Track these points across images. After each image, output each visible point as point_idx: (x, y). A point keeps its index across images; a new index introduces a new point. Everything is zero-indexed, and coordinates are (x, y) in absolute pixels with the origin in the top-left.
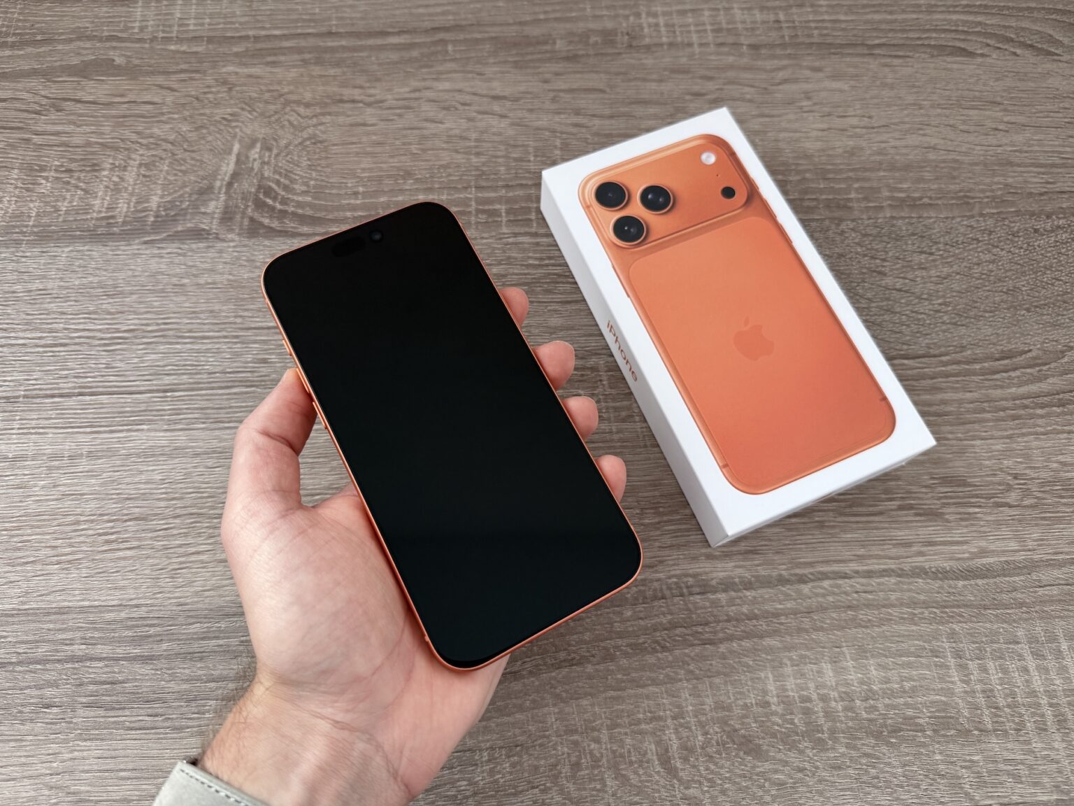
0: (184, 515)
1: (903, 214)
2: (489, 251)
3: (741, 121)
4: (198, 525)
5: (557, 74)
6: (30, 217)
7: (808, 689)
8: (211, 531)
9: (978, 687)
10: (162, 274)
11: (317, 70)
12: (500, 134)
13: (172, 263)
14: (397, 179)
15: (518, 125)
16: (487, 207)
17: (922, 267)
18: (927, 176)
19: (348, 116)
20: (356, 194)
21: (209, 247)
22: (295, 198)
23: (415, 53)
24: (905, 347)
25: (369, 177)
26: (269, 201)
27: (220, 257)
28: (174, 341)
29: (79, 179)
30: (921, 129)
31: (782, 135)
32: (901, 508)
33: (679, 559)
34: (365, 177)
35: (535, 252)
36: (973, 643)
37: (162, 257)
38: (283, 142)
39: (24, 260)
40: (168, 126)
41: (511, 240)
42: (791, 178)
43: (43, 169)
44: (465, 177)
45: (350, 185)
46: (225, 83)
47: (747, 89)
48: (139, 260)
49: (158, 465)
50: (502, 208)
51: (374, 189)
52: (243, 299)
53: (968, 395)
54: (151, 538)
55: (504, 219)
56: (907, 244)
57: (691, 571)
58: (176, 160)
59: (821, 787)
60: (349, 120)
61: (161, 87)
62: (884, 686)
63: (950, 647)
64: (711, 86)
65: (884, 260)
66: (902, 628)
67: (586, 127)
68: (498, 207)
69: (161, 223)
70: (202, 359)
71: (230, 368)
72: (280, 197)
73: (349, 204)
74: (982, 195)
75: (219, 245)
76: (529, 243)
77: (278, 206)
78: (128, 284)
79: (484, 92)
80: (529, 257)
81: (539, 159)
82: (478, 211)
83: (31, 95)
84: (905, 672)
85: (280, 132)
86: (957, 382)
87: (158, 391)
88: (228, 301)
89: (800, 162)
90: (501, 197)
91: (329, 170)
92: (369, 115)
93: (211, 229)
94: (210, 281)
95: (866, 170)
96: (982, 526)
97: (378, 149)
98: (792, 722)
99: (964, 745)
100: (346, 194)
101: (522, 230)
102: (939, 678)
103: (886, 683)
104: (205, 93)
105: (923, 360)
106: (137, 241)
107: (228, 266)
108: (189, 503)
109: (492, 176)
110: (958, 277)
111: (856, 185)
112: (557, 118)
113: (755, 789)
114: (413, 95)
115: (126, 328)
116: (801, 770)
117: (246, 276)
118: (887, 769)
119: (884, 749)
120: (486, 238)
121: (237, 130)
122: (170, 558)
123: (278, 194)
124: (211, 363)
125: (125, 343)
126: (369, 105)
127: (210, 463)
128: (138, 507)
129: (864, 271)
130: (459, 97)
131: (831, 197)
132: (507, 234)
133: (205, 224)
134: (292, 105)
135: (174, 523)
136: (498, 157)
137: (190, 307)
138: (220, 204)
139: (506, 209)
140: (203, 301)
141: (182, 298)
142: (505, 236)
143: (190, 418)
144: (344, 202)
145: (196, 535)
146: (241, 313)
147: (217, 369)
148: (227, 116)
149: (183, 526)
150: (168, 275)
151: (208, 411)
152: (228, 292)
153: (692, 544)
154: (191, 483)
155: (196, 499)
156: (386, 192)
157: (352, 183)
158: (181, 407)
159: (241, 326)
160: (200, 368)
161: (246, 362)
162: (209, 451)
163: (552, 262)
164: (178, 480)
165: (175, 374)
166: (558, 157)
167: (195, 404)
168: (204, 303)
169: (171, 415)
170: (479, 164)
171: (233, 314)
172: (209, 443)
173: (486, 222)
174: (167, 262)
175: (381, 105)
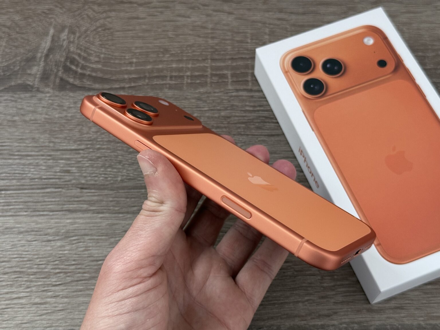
0: (11, 272)
2: (219, 101)
3: (392, 16)
4: (20, 279)
8: (28, 283)
12: (228, 25)
13: (7, 106)
14: (159, 54)
15: (240, 19)
16: (218, 73)
19: (127, 12)
20: (131, 63)
21: (32, 96)
22: (91, 65)
25: (140, 52)
26: (74, 67)
27: (40, 103)
28: (8, 157)
31: (422, 25)
33: (348, 311)
34: (138, 52)
35: (250, 102)
38: (83, 29)
40: (6, 17)
41: (234, 94)
42: (428, 55)
44: (204, 53)
45: (127, 57)
50: (229, 73)
51: (143, 60)
52: (55, 131)
55: (230, 80)
57: (356, 320)
58: (11, 39)
60: (128, 15)
67: (287, 21)
68: (225, 72)
70: (26, 169)
71: (45, 175)
72: (80, 65)
73: (126, 70)
75: (40, 95)
76: (246, 96)
77: (79, 71)
80: (246, 106)
81: (254, 41)
82: (212, 75)
85: (81, 22)
88: (45, 132)
89: (435, 43)
90: (228, 66)
91: (113, 48)
92: (141, 12)
93: (34, 84)
94: (33, 118)
97: (147, 35)
100: (125, 63)
101: (242, 87)
107: (45, 110)
108: (14, 264)
112: (267, 15)
117: (57, 116)
120: (218, 93)
121: (53, 20)
123: (79, 63)
124: (32, 172)
126: (141, 5)
127: (30, 238)
132: (232, 90)
133: (30, 81)
134: (89, 4)
135: (4, 278)
136: (227, 40)
137: (19, 136)
138: (40, 68)
139: (231, 74)
140: (27, 131)
141: (14, 130)
142: (230, 91)
143: (17, 209)
144: (123, 68)
145: (18, 286)
146: (54, 140)
147: (36, 177)
148: (45, 11)
149: (9, 280)
150: (5, 114)
151: (29, 204)
152: (45, 126)
153: (357, 301)
154: (16, 251)
155: (18, 262)
156: (151, 62)
157: (128, 56)
158: (11, 201)
159: (53, 148)
160: (25, 175)
161: (56, 172)
162: (29, 230)
163: (262, 108)
164: (7, 249)
165: (8, 179)
166: (267, 40)
167: (21, 199)
168: (29, 133)
169: (4, 206)
170: (213, 45)
171: (48, 141)
172: (29, 225)
173: (218, 82)
174: (4, 106)
175: (149, 5)
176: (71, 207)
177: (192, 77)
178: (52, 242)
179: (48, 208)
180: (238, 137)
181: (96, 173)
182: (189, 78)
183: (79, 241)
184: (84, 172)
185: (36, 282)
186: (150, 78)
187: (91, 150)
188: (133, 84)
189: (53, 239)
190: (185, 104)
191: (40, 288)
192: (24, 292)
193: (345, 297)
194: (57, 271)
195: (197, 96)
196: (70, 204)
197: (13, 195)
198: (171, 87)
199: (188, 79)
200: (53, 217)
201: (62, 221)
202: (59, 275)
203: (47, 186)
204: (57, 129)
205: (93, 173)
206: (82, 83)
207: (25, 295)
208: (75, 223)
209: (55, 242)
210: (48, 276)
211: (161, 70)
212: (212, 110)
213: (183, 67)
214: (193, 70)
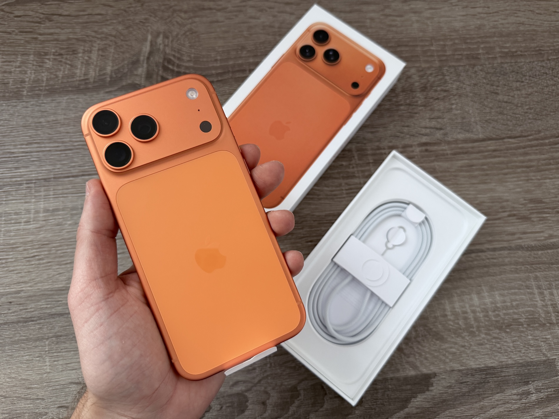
1: (507, 61)
6: (43, 81)
7: (465, 307)
9: (549, 303)
14: (238, 51)
17: (518, 89)
18: (520, 39)
19: (208, 17)
20: (216, 60)
24: (510, 132)
25: (222, 51)
26: (171, 67)
29: (66, 59)
30: (516, 13)
31: (442, 19)
32: (509, 216)
34: (220, 51)
36: (546, 281)
38: (175, 33)
39: (43, 105)
40: (111, 27)
42: (447, 43)
43: (46, 54)
45: (213, 56)
51: (226, 57)
53: (543, 156)
56: (509, 77)
58: (118, 46)
59: (473, 354)
60: (209, 20)
61: (104, 5)
62: (503, 304)
63: (534, 284)
65: (498, 86)
66: (511, 276)
69: (114, 81)
72: (176, 64)
73: (213, 66)
74: (548, 49)
77: (176, 69)
83: (34, 13)
84: (513, 297)
85: (172, 28)
86: (537, 150)
89: (452, 34)
91: (201, 48)
92: (220, 16)
93: (141, 82)
95: (487, 37)
96: (550, 223)
97: (226, 35)
98: (458, 324)
99: (542, 331)
100: (211, 61)
102: (530, 299)
103: (504, 303)
104: (129, 8)
105: (519, 139)
106: (102, 92)
110: (536, 94)
111: (482, 46)
113: (441, 357)
114: (242, 4)
116: (463, 346)
118: (505, 344)
119: (504, 334)
121: (149, 28)
126: (219, 10)
129: (488, 92)
131: (469, 53)
133: (137, 81)
134: (177, 12)
138: (144, 69)
148: (142, 20)
156: (232, 59)
175: (225, 10)
186: (233, 72)
188: (220, 78)
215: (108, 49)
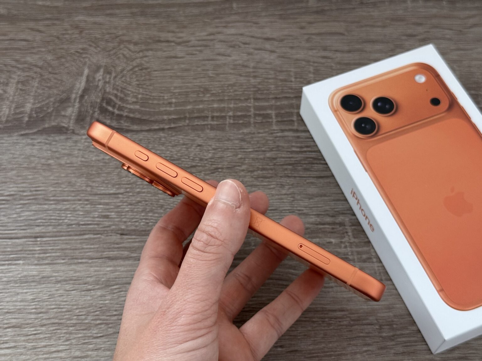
0: (48, 324)
2: (264, 142)
3: (443, 53)
4: (58, 331)
5: (310, 23)
8: (68, 336)
10: (34, 156)
11: (142, 20)
12: (270, 63)
13: (41, 149)
14: (199, 94)
15: (283, 57)
16: (262, 112)
19: (165, 51)
20: (170, 103)
21: (67, 139)
22: (128, 106)
23: (210, 9)
25: (179, 92)
26: (110, 108)
27: (75, 146)
28: (43, 202)
31: (474, 63)
34: (177, 92)
35: (297, 142)
37: (34, 145)
38: (119, 69)
40: (37, 56)
41: (279, 134)
44: (246, 92)
45: (166, 98)
46: (77, 27)
47: (447, 31)
48: (18, 147)
49: (30, 289)
51: (183, 100)
52: (91, 175)
54: (24, 341)
55: (274, 120)
58: (44, 79)
60: (165, 54)
61: (32, 29)
64: (420, 29)
67: (331, 59)
68: (269, 112)
69: (33, 122)
70: (63, 215)
71: (82, 221)
72: (117, 106)
73: (165, 111)
75: (75, 138)
76: (292, 137)
77: (116, 112)
78: (10, 163)
79: (259, 35)
80: (292, 146)
81: (298, 80)
82: (256, 115)
85: (117, 62)
87: (31, 237)
88: (81, 175)
90: (272, 105)
91: (151, 88)
92: (179, 51)
93: (69, 126)
94: (68, 162)
97: (185, 74)
100: (164, 104)
101: (287, 128)
104: (63, 34)
106: (16, 134)
107: (81, 152)
108: (52, 316)
109: (265, 92)
112: (311, 53)
114: (209, 38)
115: (8, 193)
117: (94, 159)
120: (262, 133)
121: (87, 60)
122: (38, 355)
123: (116, 104)
124: (69, 218)
125: (7, 204)
126: (179, 44)
128: (15, 318)
130: (241, 39)
132: (277, 130)
133: (64, 123)
134: (125, 43)
135: (41, 330)
136: (270, 79)
137: (53, 180)
138: (75, 110)
139: (276, 114)
140: (63, 175)
141: (49, 174)
142: (275, 132)
143: (53, 256)
144: (162, 109)
145: (57, 339)
146: (91, 184)
147: (73, 222)
148: (79, 50)
149: (47, 332)
150: (38, 157)
151: (67, 251)
152: (81, 169)
153: (418, 352)
154: (53, 301)
155: (56, 313)
156: (191, 102)
157: (167, 96)
158: (47, 248)
159: (90, 192)
160: (61, 221)
161: (94, 217)
162: (67, 279)
163: (309, 149)
164: (44, 299)
165: (43, 226)
166: (312, 79)
167: (58, 246)
168: (64, 177)
169: (39, 254)
170: (256, 84)
171: (85, 185)
172: (66, 273)
173: (261, 122)
174: (38, 149)
175: (187, 44)
176: (111, 254)
177: (234, 117)
178: (92, 291)
179: (87, 256)
180: (285, 179)
181: (137, 218)
182: (232, 118)
183: (121, 290)
184: (123, 217)
185: (76, 334)
186: (190, 119)
187: (131, 194)
188: (173, 126)
189: (93, 288)
190: (228, 145)
191: (81, 341)
192: (63, 345)
193: (406, 348)
194: (98, 322)
195: (240, 136)
196: (109, 251)
197: (50, 242)
198: (212, 128)
199: (230, 119)
200: (92, 264)
201: (102, 269)
202: (100, 326)
203: (85, 232)
204: (94, 172)
205: (133, 218)
206: (119, 124)
207: (64, 349)
208: (116, 271)
209: (95, 291)
210: (88, 327)
211: (202, 111)
212: (257, 151)
213: (224, 107)
214: (236, 109)
215: (30, 82)
